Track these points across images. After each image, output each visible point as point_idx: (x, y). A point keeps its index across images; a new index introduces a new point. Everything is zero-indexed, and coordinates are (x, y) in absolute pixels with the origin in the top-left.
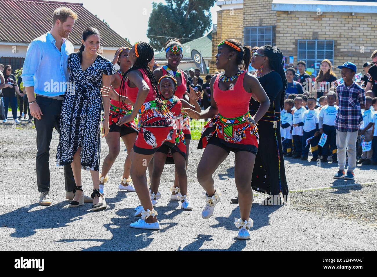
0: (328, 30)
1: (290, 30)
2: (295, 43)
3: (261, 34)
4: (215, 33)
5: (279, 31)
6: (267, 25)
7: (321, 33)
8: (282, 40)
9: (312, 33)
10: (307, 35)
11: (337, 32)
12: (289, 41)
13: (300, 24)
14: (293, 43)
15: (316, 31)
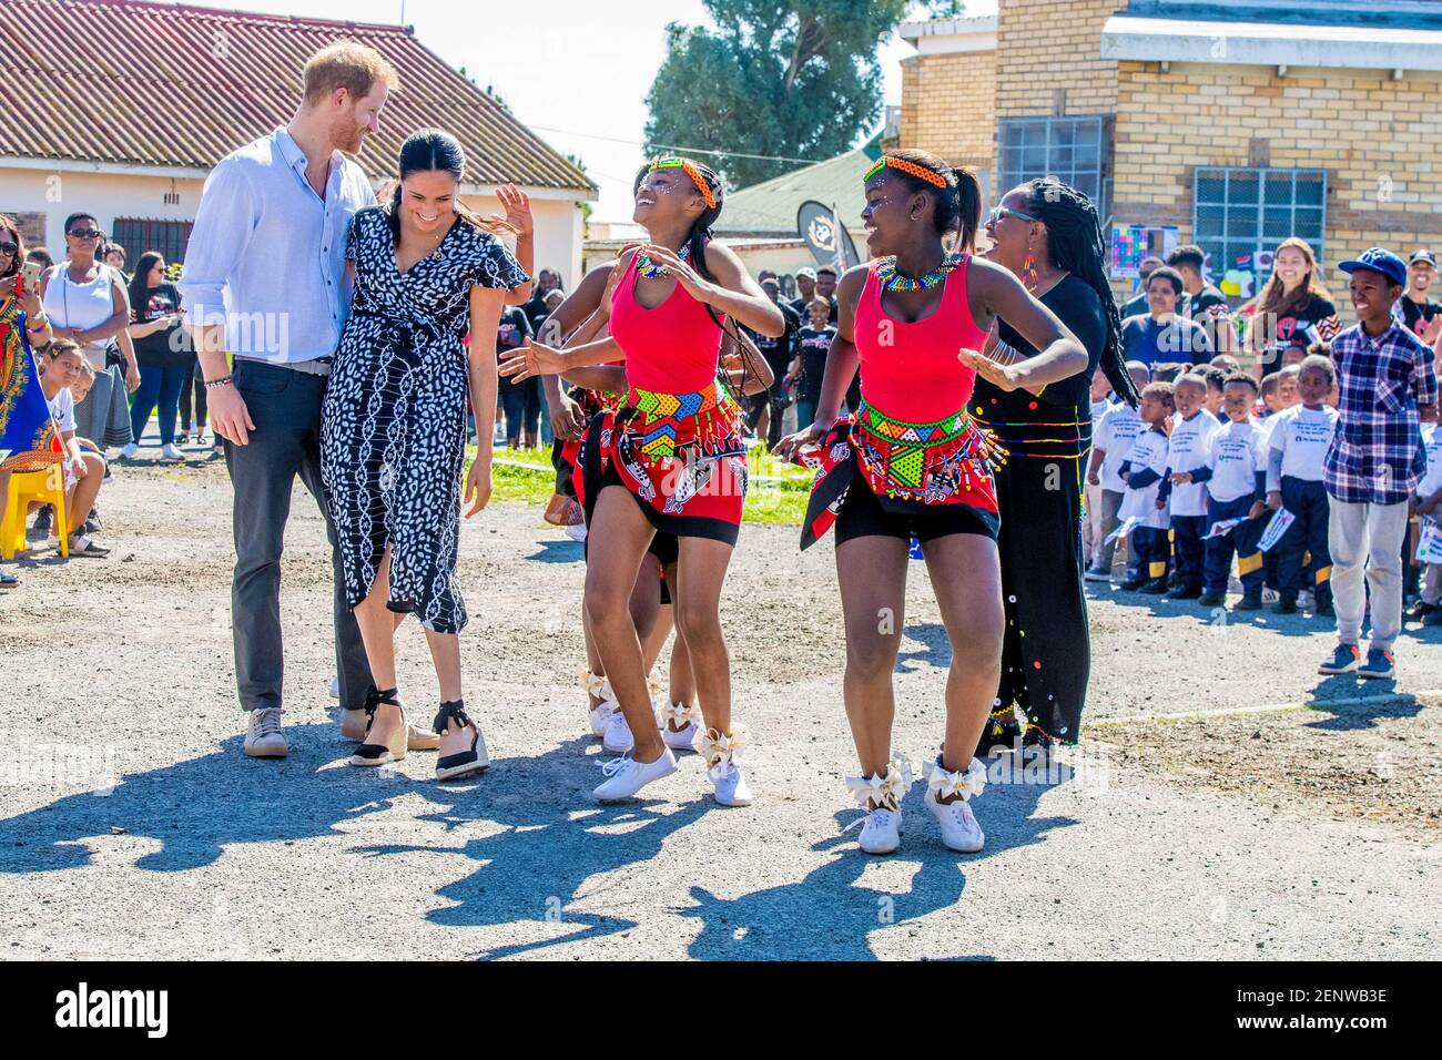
0: (1306, 134)
1: (1166, 129)
2: (1186, 180)
3: (1062, 143)
4: (894, 139)
5: (1128, 134)
6: (1084, 111)
7: (1283, 143)
8: (1136, 169)
9: (1245, 143)
10: (1229, 151)
11: (1338, 139)
12: (1163, 169)
13: (1204, 110)
14: (1179, 180)
15: (1260, 134)
